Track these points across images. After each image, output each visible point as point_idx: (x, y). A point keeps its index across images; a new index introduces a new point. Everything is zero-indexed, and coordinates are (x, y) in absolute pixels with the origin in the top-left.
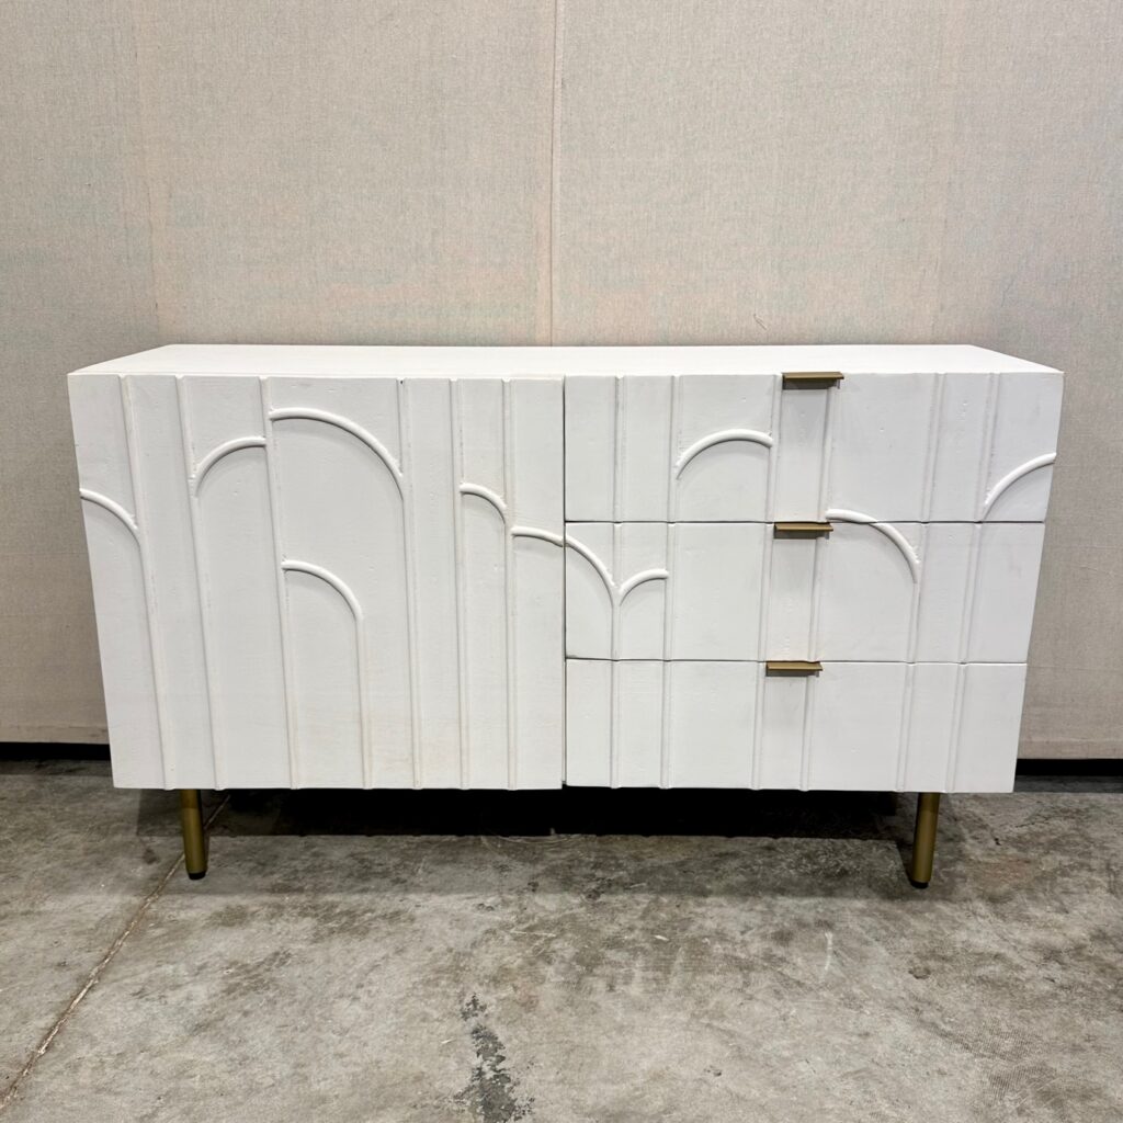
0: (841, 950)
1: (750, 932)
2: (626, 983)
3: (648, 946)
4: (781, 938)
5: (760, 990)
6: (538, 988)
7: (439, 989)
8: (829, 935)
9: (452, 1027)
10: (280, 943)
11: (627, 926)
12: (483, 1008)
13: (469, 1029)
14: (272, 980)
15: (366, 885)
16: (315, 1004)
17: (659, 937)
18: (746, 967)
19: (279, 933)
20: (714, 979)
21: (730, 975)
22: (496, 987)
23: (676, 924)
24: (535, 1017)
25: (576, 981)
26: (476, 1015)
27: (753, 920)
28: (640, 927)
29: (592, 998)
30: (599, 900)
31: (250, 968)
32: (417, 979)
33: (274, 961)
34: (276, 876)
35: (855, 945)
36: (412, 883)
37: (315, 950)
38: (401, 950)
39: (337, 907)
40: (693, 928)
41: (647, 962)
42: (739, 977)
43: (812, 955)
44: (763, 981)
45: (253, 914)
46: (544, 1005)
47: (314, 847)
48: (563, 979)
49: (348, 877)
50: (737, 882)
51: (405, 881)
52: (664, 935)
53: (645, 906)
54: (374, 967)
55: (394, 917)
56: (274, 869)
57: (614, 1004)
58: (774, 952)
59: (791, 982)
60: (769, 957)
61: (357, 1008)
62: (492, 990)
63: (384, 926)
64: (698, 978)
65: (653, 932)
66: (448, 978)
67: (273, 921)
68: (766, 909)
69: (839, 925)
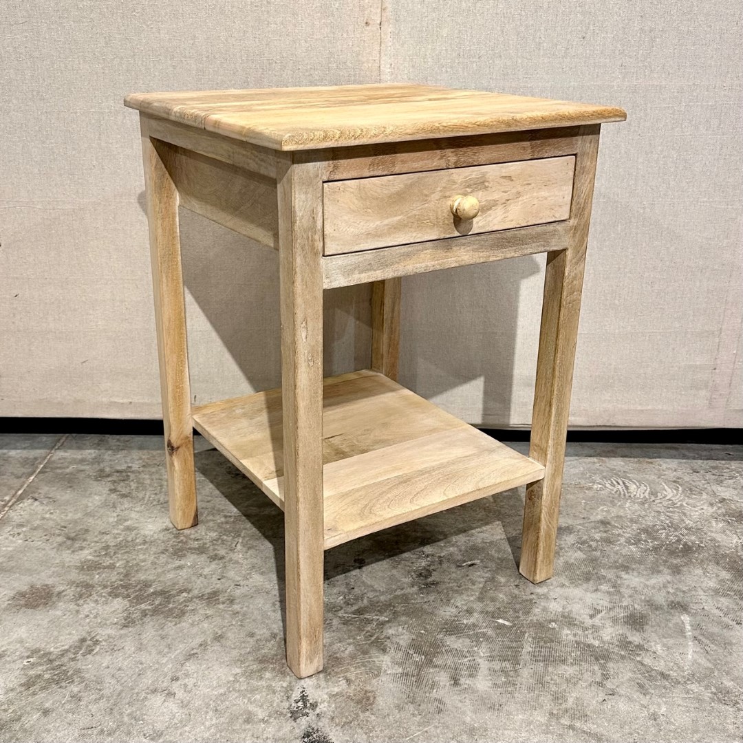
0: (703, 637)
1: (599, 616)
2: (471, 676)
3: (490, 632)
4: (635, 622)
5: (622, 683)
6: (374, 681)
7: (263, 683)
8: (686, 618)
9: (279, 730)
10: (87, 628)
11: (465, 608)
12: (314, 706)
13: (299, 732)
14: (78, 671)
15: (182, 562)
16: (124, 701)
17: (501, 621)
18: (601, 656)
19: (87, 616)
20: (570, 670)
21: (585, 666)
22: (327, 681)
23: (518, 606)
24: (373, 717)
25: (415, 673)
26: (307, 715)
27: (601, 602)
28: (479, 609)
29: (434, 694)
30: (430, 580)
31: (53, 657)
32: (238, 671)
33: (80, 648)
34: (86, 552)
35: (715, 629)
36: (231, 560)
37: (126, 635)
38: (221, 637)
39: (150, 586)
40: (536, 611)
41: (492, 650)
42: (596, 668)
43: (671, 642)
44: (624, 673)
45: (59, 593)
46: (383, 702)
47: (128, 520)
48: (400, 670)
49: (163, 553)
50: (576, 559)
51: (223, 558)
52: (505, 619)
53: (481, 586)
54: (191, 656)
55: (212, 598)
56: (84, 544)
57: (461, 701)
58: (630, 639)
59: (653, 673)
60: (624, 644)
61: (172, 705)
62: (323, 683)
63: (202, 609)
64: (550, 669)
65: (494, 616)
66: (274, 669)
67: (81, 602)
68: (612, 590)
69: (693, 607)
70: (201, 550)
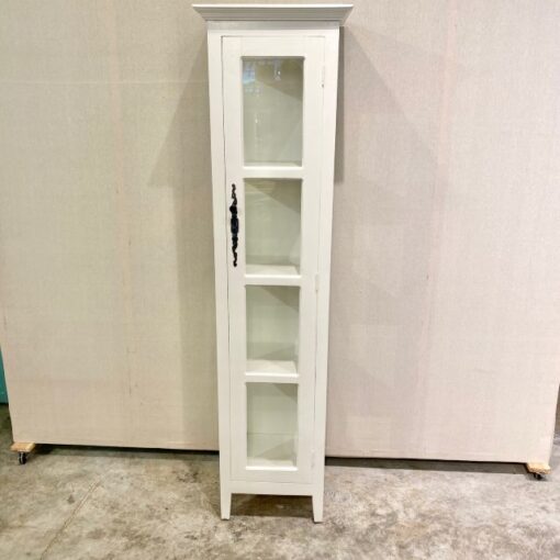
10: (111, 549)
15: (150, 522)
27: (299, 552)
30: (240, 537)
34: (117, 514)
37: (125, 554)
39: (137, 532)
45: (104, 533)
49: (144, 517)
51: (166, 521)
53: (258, 541)
56: (117, 511)
63: (153, 545)
67: (111, 538)
68: (305, 546)
69: (332, 556)
70: (158, 517)
